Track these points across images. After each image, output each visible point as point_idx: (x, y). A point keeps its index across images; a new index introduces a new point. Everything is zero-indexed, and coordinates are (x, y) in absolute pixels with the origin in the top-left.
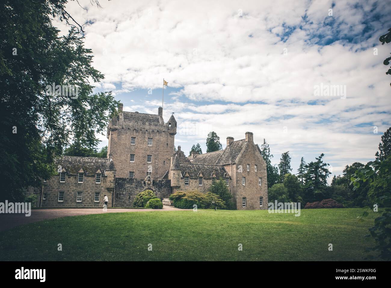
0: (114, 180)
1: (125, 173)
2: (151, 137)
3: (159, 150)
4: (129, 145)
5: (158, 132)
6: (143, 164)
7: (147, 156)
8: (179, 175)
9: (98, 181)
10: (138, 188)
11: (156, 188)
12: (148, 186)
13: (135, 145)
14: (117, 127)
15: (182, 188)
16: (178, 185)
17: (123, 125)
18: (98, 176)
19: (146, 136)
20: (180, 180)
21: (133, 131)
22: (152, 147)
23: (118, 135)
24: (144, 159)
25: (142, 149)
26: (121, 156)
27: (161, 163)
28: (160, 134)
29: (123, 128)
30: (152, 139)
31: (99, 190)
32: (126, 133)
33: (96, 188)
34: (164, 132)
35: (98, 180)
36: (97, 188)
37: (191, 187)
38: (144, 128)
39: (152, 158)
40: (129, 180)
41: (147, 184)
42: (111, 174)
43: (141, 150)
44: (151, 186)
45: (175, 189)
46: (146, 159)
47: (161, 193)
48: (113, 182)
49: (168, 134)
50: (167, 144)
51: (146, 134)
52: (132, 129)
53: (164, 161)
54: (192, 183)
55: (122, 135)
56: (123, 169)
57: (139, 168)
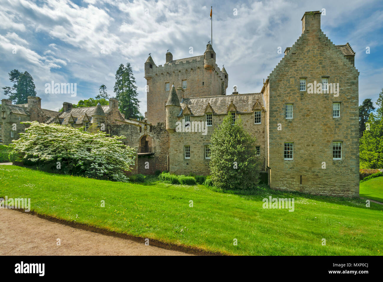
2: (185, 79)
3: (194, 92)
4: (163, 92)
5: (192, 71)
10: (134, 135)
11: (153, 134)
12: (144, 132)
14: (150, 75)
17: (156, 72)
18: (87, 124)
19: (179, 78)
20: (175, 120)
21: (167, 75)
23: (153, 84)
28: (194, 73)
29: (157, 75)
30: (186, 80)
32: (160, 79)
34: (199, 68)
38: (177, 70)
40: (124, 126)
49: (204, 70)
50: (203, 83)
51: (180, 76)
52: (165, 74)
55: (157, 82)
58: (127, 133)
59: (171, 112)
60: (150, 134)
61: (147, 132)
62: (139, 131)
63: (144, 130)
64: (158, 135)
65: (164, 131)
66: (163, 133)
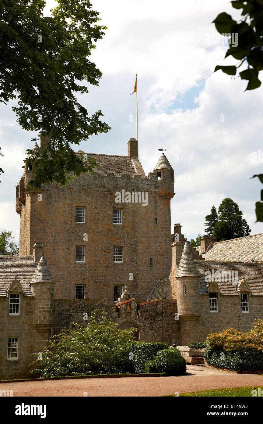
0: (51, 305)
1: (66, 289)
3: (138, 234)
4: (71, 224)
6: (104, 266)
7: (112, 248)
8: (195, 289)
9: (14, 310)
11: (143, 321)
13: (86, 224)
15: (204, 320)
18: (14, 297)
19: (108, 203)
20: (200, 301)
21: (80, 192)
22: (123, 227)
24: (106, 255)
25: (100, 232)
26: (56, 251)
27: (145, 263)
30: (122, 208)
31: (17, 330)
32: (65, 198)
35: (14, 307)
36: (12, 327)
37: (225, 317)
38: (104, 187)
39: (124, 252)
41: (123, 312)
42: (43, 292)
43: (98, 234)
44: (133, 315)
45: (188, 322)
46: (111, 255)
47: (156, 331)
48: (50, 312)
49: (157, 197)
50: (156, 219)
51: (109, 199)
52: (77, 189)
53: (151, 259)
54: (226, 307)
55: (56, 201)
56: (62, 279)
57: (96, 275)
60: (136, 321)
61: (131, 316)
62: (115, 315)
63: (126, 313)
64: (152, 323)
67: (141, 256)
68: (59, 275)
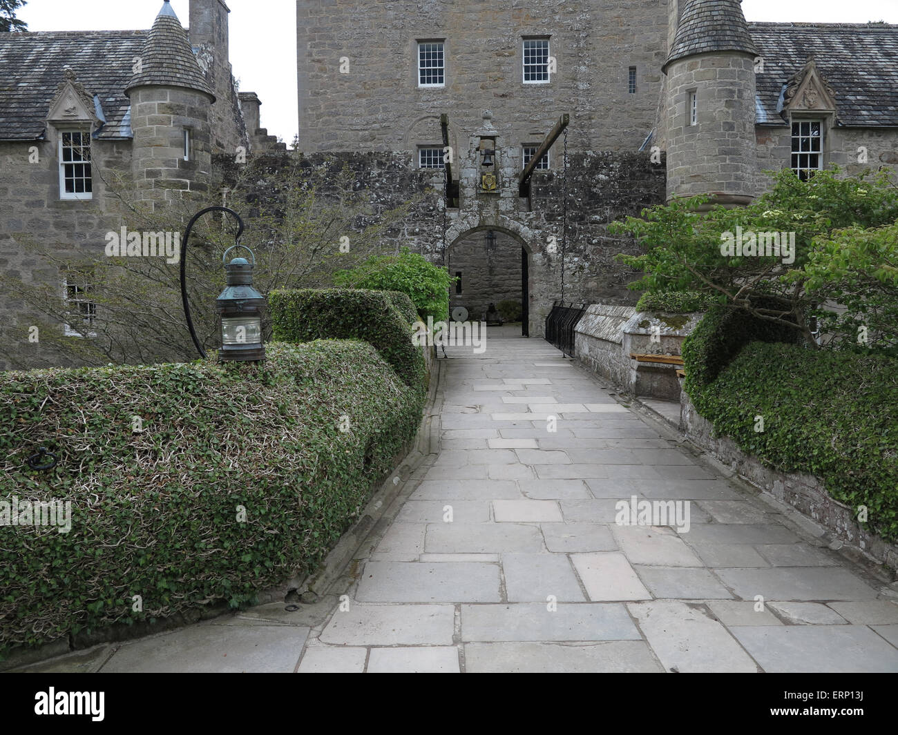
0: (186, 164)
6: (496, 95)
7: (519, 44)
8: (733, 99)
9: (79, 184)
10: (408, 227)
12: (481, 207)
16: (729, 186)
18: (77, 142)
20: (750, 145)
24: (499, 64)
26: (364, 58)
27: (614, 81)
31: (84, 246)
33: (64, 238)
35: (79, 173)
36: (69, 235)
39: (554, 51)
40: (334, 170)
42: (152, 121)
44: (505, 205)
46: (516, 63)
47: (586, 257)
48: (181, 186)
53: (633, 70)
56: (380, 132)
57: (473, 118)
58: (353, 213)
59: (731, 92)
60: (517, 224)
61: (497, 206)
62: (441, 203)
63: (479, 196)
64: (574, 231)
65: (614, 208)
66: (604, 222)
67: (604, 61)
68: (374, 123)
